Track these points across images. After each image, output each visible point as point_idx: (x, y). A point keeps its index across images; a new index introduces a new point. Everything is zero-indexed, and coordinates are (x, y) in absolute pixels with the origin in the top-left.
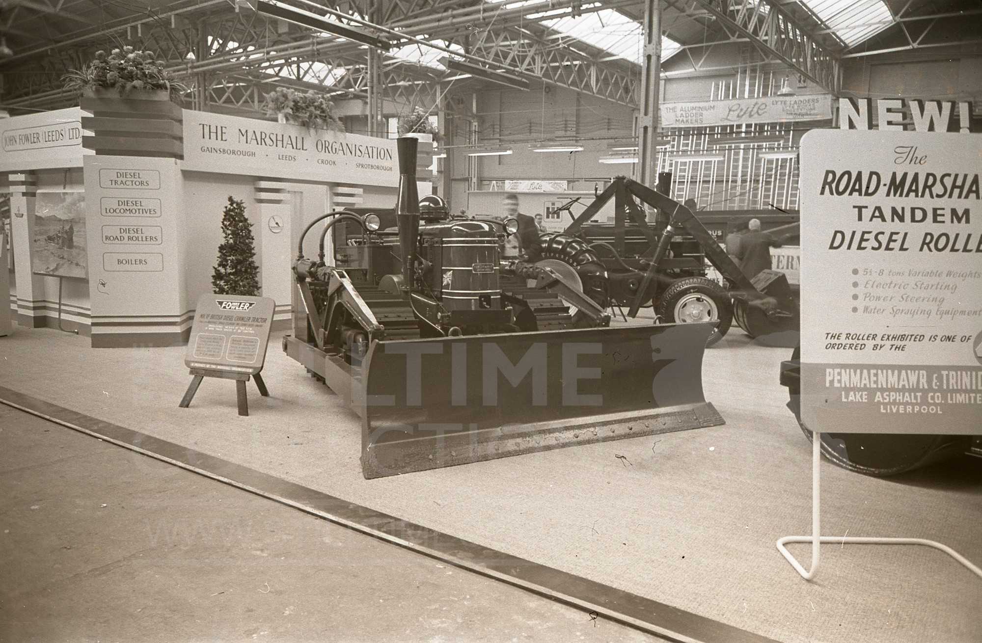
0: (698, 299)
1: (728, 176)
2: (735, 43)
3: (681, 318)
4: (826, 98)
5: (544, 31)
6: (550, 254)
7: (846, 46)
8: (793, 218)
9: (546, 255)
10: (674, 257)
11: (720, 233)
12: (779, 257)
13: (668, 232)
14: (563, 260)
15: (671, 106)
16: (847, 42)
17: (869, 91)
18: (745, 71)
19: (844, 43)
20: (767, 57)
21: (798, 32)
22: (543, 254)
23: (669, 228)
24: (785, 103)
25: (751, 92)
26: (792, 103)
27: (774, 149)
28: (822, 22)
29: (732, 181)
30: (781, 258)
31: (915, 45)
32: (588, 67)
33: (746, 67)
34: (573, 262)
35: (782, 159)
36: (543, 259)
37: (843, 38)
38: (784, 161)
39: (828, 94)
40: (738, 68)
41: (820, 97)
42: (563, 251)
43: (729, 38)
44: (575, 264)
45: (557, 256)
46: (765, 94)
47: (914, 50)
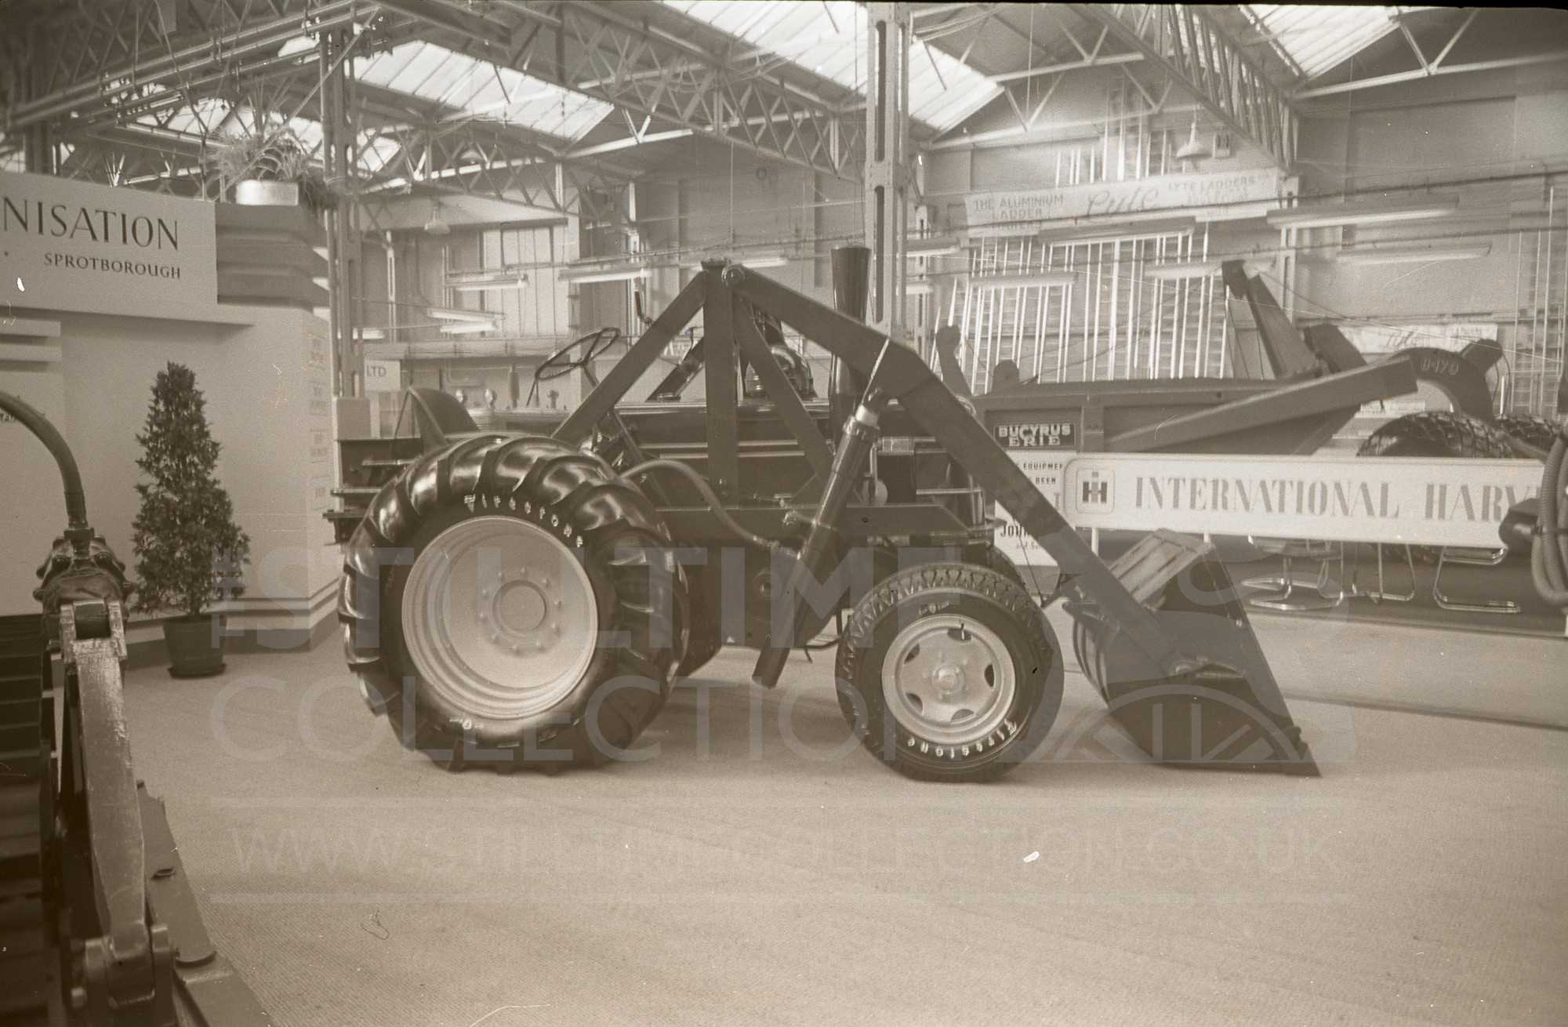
0: (954, 633)
1: (1091, 324)
2: (1093, 68)
3: (904, 690)
4: (1267, 176)
5: (726, 46)
6: (490, 500)
7: (1303, 75)
8: (1219, 395)
9: (478, 501)
10: (889, 500)
11: (1066, 430)
12: (1194, 482)
13: (858, 425)
14: (532, 518)
15: (983, 197)
16: (1305, 67)
17: (1348, 160)
18: (1117, 131)
19: (1300, 70)
20: (1157, 101)
21: (1213, 39)
22: (470, 500)
23: (861, 413)
24: (1192, 187)
25: (1129, 169)
26: (1206, 185)
27: (1175, 259)
28: (1257, 20)
29: (1100, 335)
30: (1200, 484)
31: (1434, 69)
32: (823, 121)
33: (1118, 122)
34: (562, 526)
35: (1191, 280)
36: (468, 515)
37: (1297, 58)
38: (1196, 282)
39: (1270, 167)
40: (1102, 125)
41: (1257, 173)
42: (531, 491)
43: (1081, 58)
44: (568, 531)
45: (513, 504)
46: (1154, 171)
47: (1430, 79)
